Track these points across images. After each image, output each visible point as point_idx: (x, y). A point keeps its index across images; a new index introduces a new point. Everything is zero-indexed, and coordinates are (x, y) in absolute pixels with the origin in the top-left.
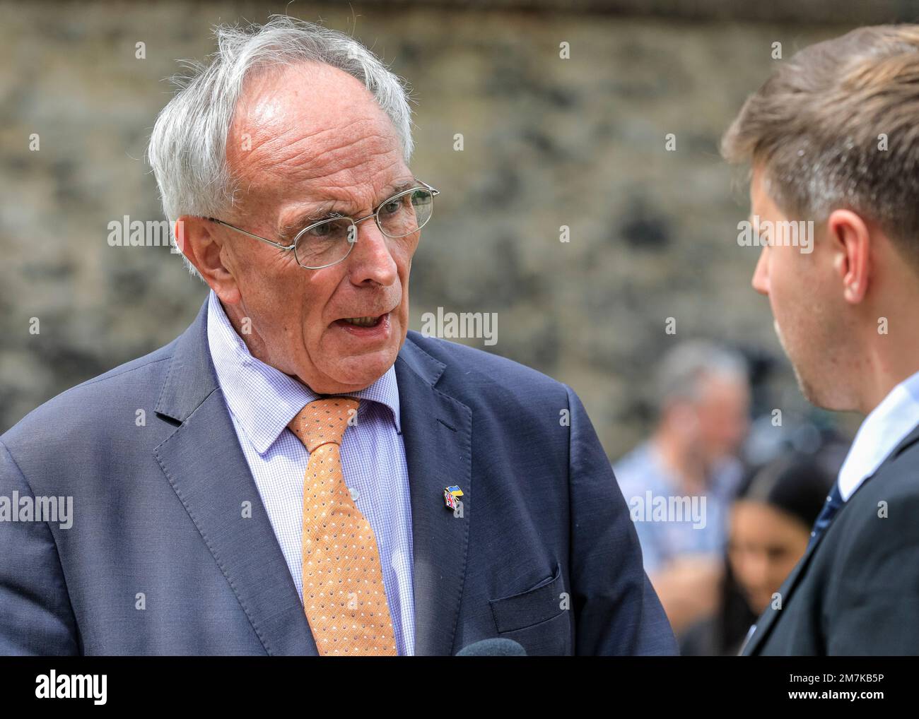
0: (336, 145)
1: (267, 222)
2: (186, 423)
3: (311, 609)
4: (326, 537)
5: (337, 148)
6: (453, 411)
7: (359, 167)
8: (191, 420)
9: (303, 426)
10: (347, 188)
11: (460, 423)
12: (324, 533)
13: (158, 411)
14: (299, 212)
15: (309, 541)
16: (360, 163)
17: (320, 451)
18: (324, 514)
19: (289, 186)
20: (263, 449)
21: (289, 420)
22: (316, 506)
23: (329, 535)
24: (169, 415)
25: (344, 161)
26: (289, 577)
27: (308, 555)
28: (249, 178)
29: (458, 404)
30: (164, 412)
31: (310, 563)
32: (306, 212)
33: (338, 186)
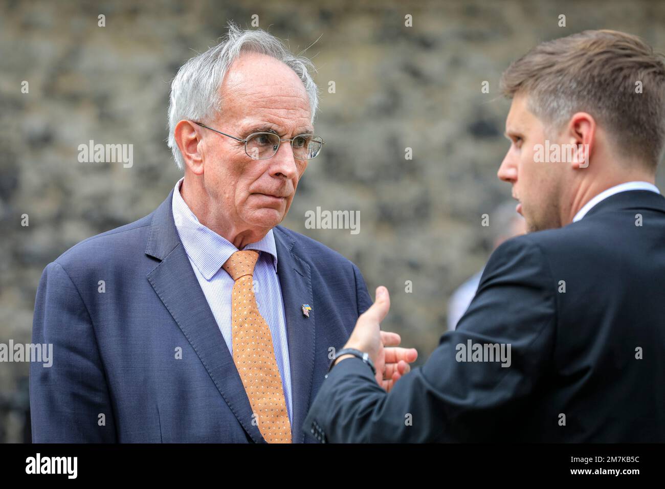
0: (282, 95)
1: (232, 127)
2: (164, 261)
3: (238, 363)
4: (246, 325)
5: (283, 96)
6: (301, 266)
7: (291, 111)
8: (167, 259)
9: (232, 264)
10: (282, 119)
11: (304, 272)
12: (244, 322)
13: (147, 253)
14: (253, 124)
15: (236, 327)
16: (292, 109)
17: (243, 279)
18: (245, 313)
19: (252, 109)
20: (209, 277)
21: (223, 263)
22: (240, 308)
23: (248, 324)
24: (154, 256)
25: (285, 105)
26: (226, 347)
27: (235, 334)
28: (231, 101)
29: (303, 262)
30: (151, 254)
31: (237, 339)
32: (256, 126)
33: (278, 116)
